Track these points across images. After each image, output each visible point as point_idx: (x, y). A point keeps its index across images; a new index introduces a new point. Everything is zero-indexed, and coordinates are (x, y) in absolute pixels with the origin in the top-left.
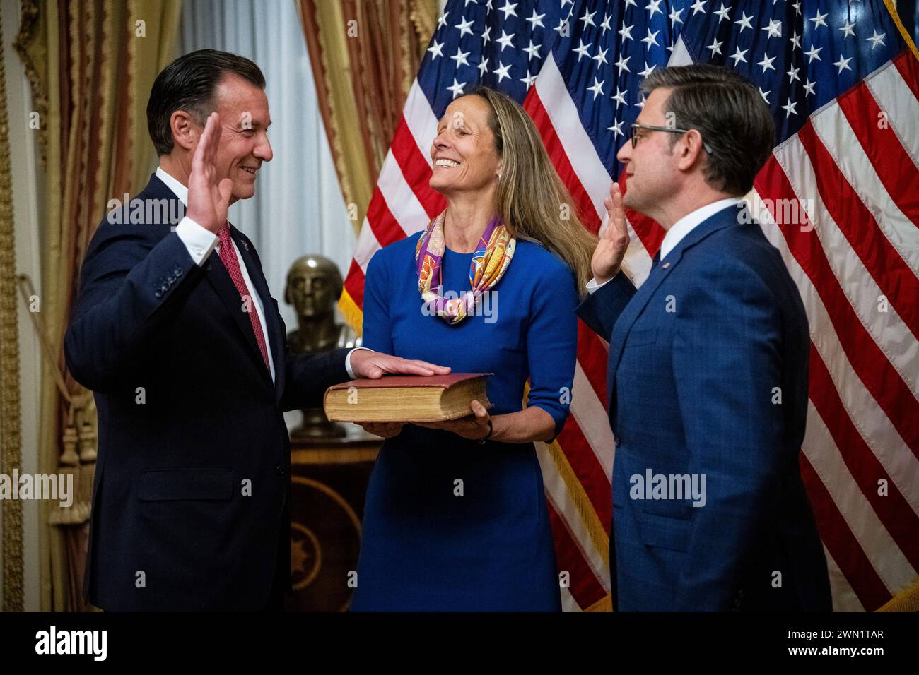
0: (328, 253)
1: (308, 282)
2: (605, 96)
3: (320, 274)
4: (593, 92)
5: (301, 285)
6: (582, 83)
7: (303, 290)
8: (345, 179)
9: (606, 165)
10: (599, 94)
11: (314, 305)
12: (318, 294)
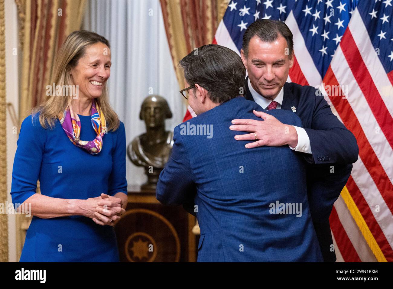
0: (162, 94)
1: (152, 109)
2: (318, 34)
3: (159, 106)
4: (312, 32)
5: (148, 111)
6: (307, 27)
7: (150, 113)
8: (176, 59)
9: (318, 68)
10: (315, 34)
11: (155, 121)
12: (158, 116)
